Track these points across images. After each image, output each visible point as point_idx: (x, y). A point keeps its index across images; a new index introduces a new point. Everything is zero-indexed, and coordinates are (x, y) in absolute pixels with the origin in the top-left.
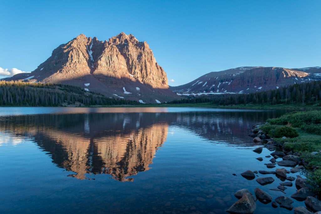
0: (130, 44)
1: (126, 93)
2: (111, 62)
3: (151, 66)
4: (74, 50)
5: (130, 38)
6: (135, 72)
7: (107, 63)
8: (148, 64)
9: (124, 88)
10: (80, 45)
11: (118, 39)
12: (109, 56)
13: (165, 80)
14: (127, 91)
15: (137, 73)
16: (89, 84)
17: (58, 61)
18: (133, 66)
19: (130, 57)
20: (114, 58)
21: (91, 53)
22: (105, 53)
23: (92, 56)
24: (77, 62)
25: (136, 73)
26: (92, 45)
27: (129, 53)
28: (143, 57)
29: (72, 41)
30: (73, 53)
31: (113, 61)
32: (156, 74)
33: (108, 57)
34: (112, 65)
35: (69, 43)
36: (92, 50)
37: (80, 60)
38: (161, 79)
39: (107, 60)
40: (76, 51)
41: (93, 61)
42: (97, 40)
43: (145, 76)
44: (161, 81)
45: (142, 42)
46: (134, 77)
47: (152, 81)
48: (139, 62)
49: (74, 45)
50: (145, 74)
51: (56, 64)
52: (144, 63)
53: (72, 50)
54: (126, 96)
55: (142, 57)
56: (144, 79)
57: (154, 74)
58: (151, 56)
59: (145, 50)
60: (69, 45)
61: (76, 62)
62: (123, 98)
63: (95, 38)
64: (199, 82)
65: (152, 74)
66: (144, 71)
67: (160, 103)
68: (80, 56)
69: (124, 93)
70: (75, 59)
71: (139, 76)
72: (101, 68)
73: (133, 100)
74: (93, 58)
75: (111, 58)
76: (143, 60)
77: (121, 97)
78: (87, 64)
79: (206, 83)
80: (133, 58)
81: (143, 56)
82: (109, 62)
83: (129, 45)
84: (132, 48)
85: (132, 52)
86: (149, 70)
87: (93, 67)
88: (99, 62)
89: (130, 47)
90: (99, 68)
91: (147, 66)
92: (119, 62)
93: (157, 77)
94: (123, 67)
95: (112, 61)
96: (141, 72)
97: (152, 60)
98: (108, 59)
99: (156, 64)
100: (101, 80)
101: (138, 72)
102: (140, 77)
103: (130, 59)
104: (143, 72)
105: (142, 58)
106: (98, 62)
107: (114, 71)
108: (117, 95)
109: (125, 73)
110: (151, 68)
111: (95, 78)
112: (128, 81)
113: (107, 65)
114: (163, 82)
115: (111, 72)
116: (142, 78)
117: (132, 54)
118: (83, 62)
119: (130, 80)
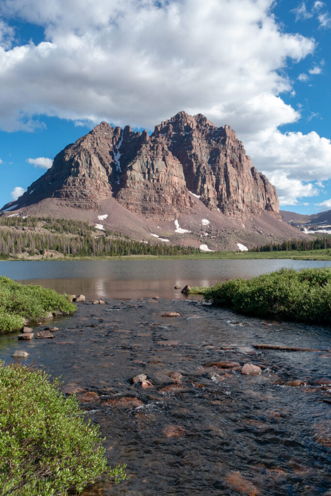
0: (196, 134)
1: (180, 230)
2: (151, 172)
3: (239, 175)
4: (82, 154)
5: (197, 122)
6: (204, 190)
7: (144, 173)
8: (230, 168)
9: (176, 222)
10: (97, 143)
11: (171, 127)
12: (149, 159)
13: (271, 202)
14: (182, 226)
15: (208, 190)
16: (105, 216)
17: (55, 175)
18: (200, 178)
19: (195, 159)
20: (159, 164)
21: (118, 156)
22: (140, 155)
23: (119, 162)
24: (87, 175)
25: (206, 191)
26: (122, 140)
27: (193, 152)
28: (221, 158)
29: (84, 138)
30: (80, 159)
31: (155, 170)
32: (251, 190)
33: (147, 162)
34: (154, 177)
35: (78, 142)
36: (121, 150)
37: (92, 172)
38: (261, 200)
39: (144, 167)
40: (87, 154)
41: (120, 171)
42: (130, 130)
43: (226, 195)
44: (262, 204)
45: (222, 127)
46: (200, 199)
47: (242, 205)
48: (214, 169)
49: (87, 145)
50: (224, 192)
51: (53, 180)
52: (222, 170)
53: (79, 154)
54: (175, 237)
55: (219, 158)
56: (223, 203)
57: (246, 190)
58: (240, 155)
59: (227, 143)
60: (76, 147)
61: (84, 176)
62: (167, 240)
63: (127, 128)
65: (240, 191)
66: (223, 186)
67: (247, 250)
68: (93, 163)
69: (176, 231)
70: (83, 171)
71: (211, 195)
72: (132, 185)
74: (121, 166)
75: (152, 164)
76: (222, 163)
77: (163, 240)
78: (106, 179)
80: (200, 160)
81: (222, 155)
82: (149, 173)
83: (194, 135)
84: (200, 141)
85: (198, 149)
86: (233, 183)
87: (118, 183)
88: (129, 173)
89: (194, 139)
90: (128, 185)
91: (230, 175)
92: (168, 170)
93: (253, 197)
94: (175, 179)
95: (153, 169)
96: (217, 188)
97: (242, 162)
98: (147, 168)
99: (253, 169)
100: (131, 207)
101: (209, 188)
102: (213, 198)
103: (194, 164)
104: (220, 187)
105: (218, 161)
106: (126, 174)
107: (158, 189)
108: (158, 236)
109: (180, 192)
110: (239, 179)
111: (121, 203)
112: (187, 207)
113: (144, 177)
114: (268, 207)
115: (152, 192)
116: (218, 199)
117: (199, 154)
118: (98, 174)
119: (191, 206)
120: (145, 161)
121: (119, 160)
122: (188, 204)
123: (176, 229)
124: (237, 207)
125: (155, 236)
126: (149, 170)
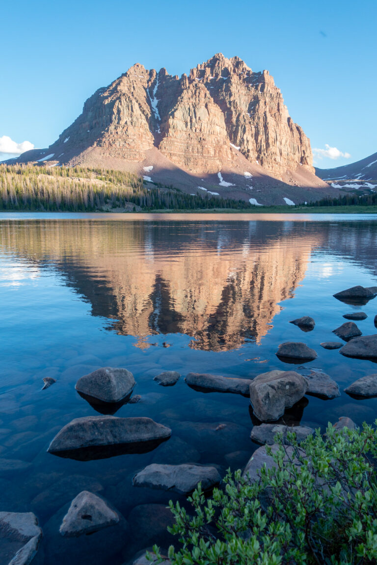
0: (235, 79)
1: (224, 183)
2: (194, 120)
3: (277, 125)
4: (123, 99)
5: (233, 65)
6: (243, 141)
7: (186, 122)
8: (271, 121)
9: (219, 175)
10: (134, 87)
11: (208, 70)
12: (191, 106)
13: (306, 155)
14: (225, 179)
15: (248, 141)
17: (94, 122)
18: (240, 128)
19: (234, 107)
20: (201, 111)
21: (155, 102)
22: (182, 101)
23: (157, 109)
24: (129, 123)
25: (245, 142)
26: (157, 85)
27: (232, 99)
28: (261, 107)
29: (119, 81)
30: (121, 105)
31: (197, 118)
32: (288, 142)
33: (189, 109)
34: (196, 126)
35: (114, 85)
36: (158, 96)
37: (135, 119)
38: (297, 152)
39: (187, 115)
40: (127, 100)
41: (160, 119)
42: (167, 74)
43: (265, 147)
44: (297, 157)
45: (260, 72)
46: (240, 150)
47: (279, 157)
48: (253, 117)
49: (123, 88)
50: (264, 144)
51: (91, 128)
52: (261, 120)
53: (119, 98)
54: (223, 190)
55: (259, 106)
56: (262, 155)
57: (283, 142)
58: (278, 104)
59: (265, 90)
60: (114, 91)
61: (126, 123)
62: (217, 194)
63: (163, 71)
65: (278, 143)
66: (262, 137)
67: (294, 204)
68: (134, 110)
69: (220, 184)
70: (125, 118)
71: (251, 147)
72: (174, 134)
73: (237, 199)
74: (159, 113)
75: (195, 111)
76: (261, 112)
77: (213, 193)
78: (147, 127)
80: (239, 108)
81: (261, 103)
82: (191, 121)
83: (232, 80)
84: (239, 87)
85: (237, 96)
86: (272, 135)
87: (159, 132)
88: (171, 121)
89: (233, 85)
90: (171, 134)
91: (269, 125)
92: (211, 119)
93: (289, 149)
94: (218, 129)
95: (196, 117)
96: (256, 140)
97: (281, 113)
98: (189, 115)
99: (289, 119)
101: (248, 139)
102: (252, 150)
103: (234, 113)
104: (259, 138)
105: (258, 109)
106: (168, 122)
107: (201, 138)
108: (206, 190)
109: (222, 143)
110: (277, 130)
111: (164, 153)
112: (229, 159)
113: (186, 126)
114: (303, 160)
115: (195, 142)
116: (258, 151)
117: (237, 101)
118: (140, 122)
119: (233, 158)
120: (187, 107)
121: (157, 107)
122: (230, 156)
123: (220, 182)
124: (275, 160)
125: (203, 189)
126: (191, 119)
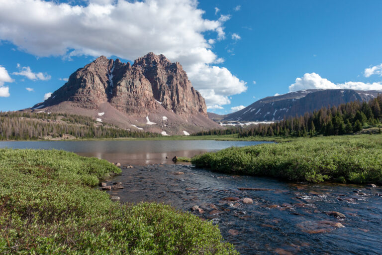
0: (159, 66)
1: (149, 123)
2: (132, 87)
3: (184, 91)
4: (89, 75)
5: (160, 59)
7: (128, 88)
8: (179, 87)
9: (147, 118)
10: (98, 69)
11: (144, 61)
12: (131, 80)
13: (203, 107)
14: (151, 120)
15: (166, 100)
16: (103, 113)
17: (71, 86)
18: (162, 92)
19: (159, 81)
20: (137, 83)
21: (111, 77)
22: (125, 77)
23: (112, 81)
24: (91, 88)
25: (165, 100)
26: (114, 67)
27: (158, 76)
29: (89, 65)
30: (87, 78)
31: (135, 86)
32: (191, 100)
34: (134, 90)
35: (86, 67)
36: (113, 73)
37: (95, 86)
38: (197, 106)
39: (128, 84)
40: (91, 75)
41: (113, 86)
42: (119, 62)
43: (177, 103)
44: (197, 108)
45: (175, 63)
46: (162, 104)
47: (186, 109)
48: (170, 87)
49: (91, 68)
50: (176, 100)
51: (68, 90)
52: (175, 88)
53: (87, 74)
54: (147, 127)
55: (173, 81)
56: (175, 107)
57: (188, 100)
58: (185, 80)
59: (177, 72)
60: (85, 70)
61: (89, 88)
62: (142, 129)
63: (117, 60)
64: (252, 109)
65: (185, 101)
66: (175, 97)
67: (189, 135)
68: (95, 81)
69: (147, 123)
70: (89, 85)
71: (168, 102)
72: (120, 95)
73: (153, 132)
74: (113, 83)
75: (133, 83)
76: (174, 84)
77: (139, 129)
78: (104, 90)
79: (260, 110)
80: (161, 81)
81: (174, 79)
82: (131, 88)
84: (162, 70)
85: (160, 75)
86: (181, 96)
87: (111, 93)
88: (118, 87)
89: (159, 69)
90: (118, 95)
91: (179, 91)
92: (143, 87)
93: (192, 104)
94: (147, 92)
95: (133, 85)
96: (172, 98)
97: (186, 84)
98: (130, 84)
99: (192, 88)
100: (119, 108)
101: (167, 98)
102: (169, 104)
103: (158, 84)
104: (174, 98)
106: (116, 87)
107: (136, 98)
108: (136, 126)
109: (149, 100)
110: (184, 94)
111: (113, 105)
112: (154, 109)
113: (128, 90)
114: (201, 110)
115: (133, 99)
116: (172, 105)
117: (161, 78)
118: (98, 87)
119: (156, 108)
120: (129, 80)
121: (112, 79)
122: (155, 107)
124: (183, 110)
125: (134, 126)
126: (131, 86)
